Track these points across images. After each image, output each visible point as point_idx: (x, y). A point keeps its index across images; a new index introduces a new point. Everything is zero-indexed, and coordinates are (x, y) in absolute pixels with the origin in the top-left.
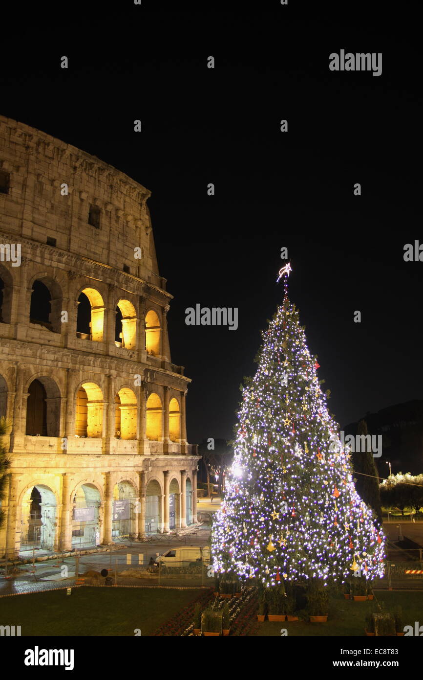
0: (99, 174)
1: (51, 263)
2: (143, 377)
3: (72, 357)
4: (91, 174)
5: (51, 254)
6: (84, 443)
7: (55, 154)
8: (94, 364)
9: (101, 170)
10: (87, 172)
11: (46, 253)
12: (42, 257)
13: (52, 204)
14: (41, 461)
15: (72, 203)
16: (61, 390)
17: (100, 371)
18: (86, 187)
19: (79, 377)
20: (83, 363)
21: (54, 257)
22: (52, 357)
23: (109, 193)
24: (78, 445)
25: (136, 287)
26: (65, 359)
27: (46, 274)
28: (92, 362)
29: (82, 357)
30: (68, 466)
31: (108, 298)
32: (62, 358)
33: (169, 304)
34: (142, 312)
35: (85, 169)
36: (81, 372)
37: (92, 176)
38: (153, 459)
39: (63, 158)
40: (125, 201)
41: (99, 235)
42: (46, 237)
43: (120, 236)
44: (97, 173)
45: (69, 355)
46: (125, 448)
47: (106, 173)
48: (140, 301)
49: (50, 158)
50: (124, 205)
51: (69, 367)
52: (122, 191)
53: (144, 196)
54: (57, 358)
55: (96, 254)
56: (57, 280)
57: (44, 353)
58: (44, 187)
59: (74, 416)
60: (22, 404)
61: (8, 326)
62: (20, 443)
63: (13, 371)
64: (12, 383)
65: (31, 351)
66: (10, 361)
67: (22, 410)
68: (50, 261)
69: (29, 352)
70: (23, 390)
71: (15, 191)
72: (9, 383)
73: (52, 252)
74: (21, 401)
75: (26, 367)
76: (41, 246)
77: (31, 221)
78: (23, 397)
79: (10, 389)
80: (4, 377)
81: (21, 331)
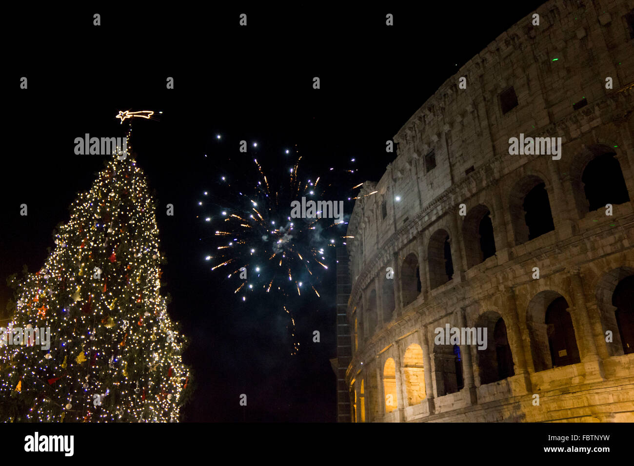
1: (581, 130)
5: (576, 122)
7: (551, 19)
42: (571, 107)
60: (590, 317)
61: (552, 232)
62: (593, 370)
63: (568, 281)
64: (570, 296)
65: (578, 248)
66: (557, 272)
67: (592, 325)
68: (578, 130)
69: (575, 250)
70: (587, 299)
71: (522, 96)
72: (567, 298)
73: (574, 119)
74: (584, 314)
75: (582, 270)
76: (557, 124)
77: (545, 108)
78: (587, 308)
79: (570, 304)
80: (561, 292)
81: (563, 230)
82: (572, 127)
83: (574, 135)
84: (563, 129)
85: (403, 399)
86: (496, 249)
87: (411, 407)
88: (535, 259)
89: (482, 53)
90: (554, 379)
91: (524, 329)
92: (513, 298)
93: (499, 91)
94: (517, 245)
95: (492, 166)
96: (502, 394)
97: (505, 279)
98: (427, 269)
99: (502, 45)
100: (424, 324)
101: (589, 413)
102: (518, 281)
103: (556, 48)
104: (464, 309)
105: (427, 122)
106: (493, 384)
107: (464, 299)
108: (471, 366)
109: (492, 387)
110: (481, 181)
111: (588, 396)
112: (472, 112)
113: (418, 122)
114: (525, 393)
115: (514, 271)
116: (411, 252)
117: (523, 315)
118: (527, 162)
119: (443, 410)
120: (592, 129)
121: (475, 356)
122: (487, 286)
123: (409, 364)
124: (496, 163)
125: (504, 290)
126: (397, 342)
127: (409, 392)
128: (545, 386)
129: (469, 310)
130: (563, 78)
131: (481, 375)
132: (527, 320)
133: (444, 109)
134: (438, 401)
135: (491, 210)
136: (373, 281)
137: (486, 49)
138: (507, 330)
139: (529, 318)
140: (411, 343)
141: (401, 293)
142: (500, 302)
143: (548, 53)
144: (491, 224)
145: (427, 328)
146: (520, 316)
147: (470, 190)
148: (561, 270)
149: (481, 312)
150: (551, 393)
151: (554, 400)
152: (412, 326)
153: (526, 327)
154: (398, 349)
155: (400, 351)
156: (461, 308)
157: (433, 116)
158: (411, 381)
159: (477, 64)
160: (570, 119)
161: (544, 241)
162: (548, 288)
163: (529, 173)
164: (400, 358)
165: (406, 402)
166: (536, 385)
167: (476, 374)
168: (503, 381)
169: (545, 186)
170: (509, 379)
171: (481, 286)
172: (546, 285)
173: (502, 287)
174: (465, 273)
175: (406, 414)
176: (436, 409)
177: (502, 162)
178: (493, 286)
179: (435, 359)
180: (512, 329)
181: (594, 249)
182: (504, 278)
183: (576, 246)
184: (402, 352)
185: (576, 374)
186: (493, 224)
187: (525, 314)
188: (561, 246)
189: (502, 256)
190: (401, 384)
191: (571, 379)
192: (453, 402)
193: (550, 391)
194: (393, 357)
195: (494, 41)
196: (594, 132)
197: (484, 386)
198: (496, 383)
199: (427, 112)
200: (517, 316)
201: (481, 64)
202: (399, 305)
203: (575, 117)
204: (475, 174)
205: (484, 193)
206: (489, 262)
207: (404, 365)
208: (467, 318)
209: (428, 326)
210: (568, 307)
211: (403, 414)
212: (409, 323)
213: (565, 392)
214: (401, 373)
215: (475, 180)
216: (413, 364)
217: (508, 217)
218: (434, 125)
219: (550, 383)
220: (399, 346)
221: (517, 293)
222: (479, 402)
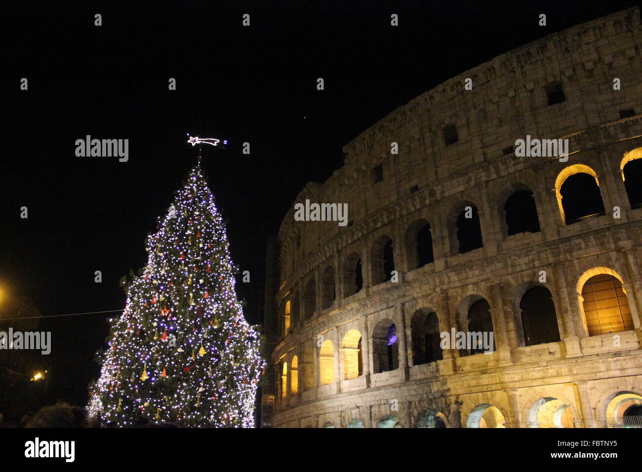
0: (543, 54)
1: (508, 171)
3: (551, 250)
4: (533, 61)
5: (505, 163)
6: (602, 341)
7: (488, 76)
8: (587, 245)
9: (544, 48)
10: (528, 62)
11: (499, 165)
12: (498, 172)
13: (499, 118)
14: (536, 373)
15: (520, 101)
16: (550, 290)
17: (598, 250)
19: (574, 267)
20: (570, 251)
21: (509, 164)
22: (526, 260)
23: (566, 59)
24: (593, 345)
26: (543, 255)
27: (509, 183)
28: (583, 245)
29: (564, 245)
30: (575, 372)
32: (539, 257)
35: (526, 62)
36: (576, 261)
37: (537, 61)
39: (497, 73)
41: (566, 107)
42: (501, 151)
43: (601, 87)
44: (541, 55)
45: (546, 250)
47: (551, 45)
49: (486, 83)
51: (551, 262)
52: (587, 42)
54: (532, 258)
55: (568, 127)
56: (523, 182)
57: (515, 259)
58: (487, 111)
59: (578, 313)
60: (506, 317)
61: (480, 249)
62: (506, 357)
63: (491, 288)
64: (492, 300)
65: (501, 264)
66: (484, 280)
67: (507, 323)
68: (506, 170)
69: (499, 265)
70: (504, 304)
71: (462, 134)
72: (489, 301)
73: (504, 161)
74: (502, 314)
75: (502, 281)
76: (490, 163)
77: (481, 148)
78: (504, 310)
79: (491, 306)
80: (485, 296)
81: (490, 249)
82: (502, 167)
83: (503, 173)
84: (494, 167)
85: (339, 374)
86: (434, 258)
87: (346, 381)
88: (467, 269)
89: (430, 92)
90: (475, 362)
91: (453, 323)
92: (447, 298)
93: (443, 126)
94: (451, 256)
95: (435, 188)
96: (431, 373)
97: (442, 283)
98: (370, 268)
99: (448, 88)
100: (365, 314)
101: (500, 388)
102: (452, 285)
103: (492, 101)
104: (403, 304)
105: (376, 140)
106: (424, 365)
107: (404, 296)
108: (406, 350)
109: (424, 367)
110: (425, 199)
111: (500, 375)
112: (419, 140)
113: (367, 138)
114: (453, 373)
115: (449, 277)
116: (354, 251)
117: (453, 312)
118: (464, 189)
119: (378, 385)
120: (516, 171)
121: (410, 342)
122: (426, 288)
123: (346, 346)
124: (438, 186)
125: (440, 292)
126: (337, 327)
127: (346, 369)
128: (467, 368)
129: (407, 305)
130: (496, 126)
131: (414, 358)
132: (456, 317)
133: (393, 131)
134: (374, 377)
135: (431, 225)
136: (312, 271)
137: (434, 90)
138: (440, 323)
139: (457, 315)
140: (351, 328)
141: (342, 286)
142: (435, 301)
143: (484, 103)
144: (431, 237)
145: (367, 317)
146: (451, 313)
147: (414, 205)
148: (488, 280)
149: (418, 309)
150: (473, 374)
151: (474, 379)
152: (354, 314)
153: (455, 322)
154: (338, 332)
155: (339, 335)
156: (401, 304)
157: (382, 136)
158: (347, 360)
159: (426, 99)
160: (501, 160)
161: (474, 255)
162: (475, 293)
163: (465, 199)
164: (338, 341)
165: (342, 377)
166: (460, 367)
167: (410, 357)
168: (433, 364)
169: (477, 211)
170: (439, 362)
171: (420, 287)
172: (474, 290)
173: (438, 289)
174: (405, 275)
175: (342, 387)
176: (372, 383)
177: (444, 186)
178: (431, 287)
179: (373, 344)
180: (444, 323)
181: (513, 266)
182: (440, 282)
183: (500, 263)
184: (341, 335)
185: (492, 359)
186: (432, 237)
187: (454, 312)
188: (488, 261)
189: (439, 264)
190: (339, 362)
191: (487, 362)
192: (388, 378)
193: (472, 372)
194: (332, 340)
195: (441, 85)
196: (517, 173)
197: (417, 367)
198: (427, 365)
199: (377, 132)
200: (448, 313)
201: (428, 100)
202: (340, 295)
203: (505, 159)
204: (420, 193)
205: (426, 209)
206: (427, 268)
207: (342, 347)
208: (405, 311)
209: (368, 316)
210: (490, 308)
211: (340, 386)
212: (351, 312)
213: (484, 372)
214: (339, 352)
215: (419, 197)
216: (350, 346)
217: (446, 232)
218: (382, 144)
219: (471, 365)
220: (338, 331)
221: (450, 294)
222: (411, 379)
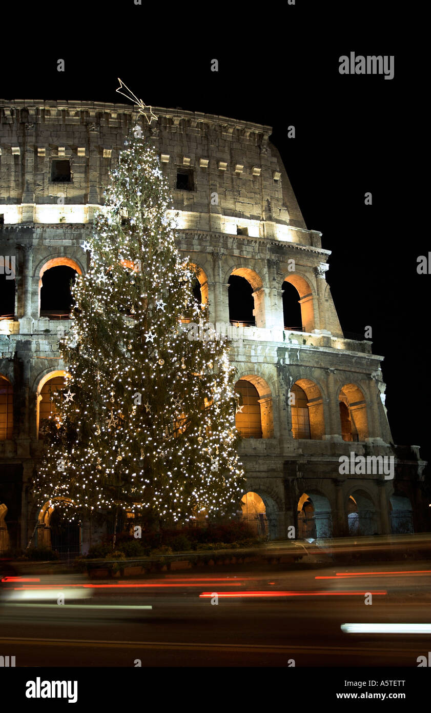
0: (186, 127)
2: (277, 358)
4: (173, 130)
7: (122, 121)
9: (186, 121)
10: (168, 129)
18: (169, 146)
23: (204, 145)
25: (257, 249)
31: (214, 270)
33: (327, 263)
34: (272, 278)
38: (301, 462)
40: (231, 150)
41: (193, 198)
43: (228, 192)
44: (182, 127)
46: (255, 449)
48: (268, 266)
49: (115, 128)
50: (231, 154)
52: (226, 138)
53: (261, 136)
71: (77, 176)
94: (41, 317)
